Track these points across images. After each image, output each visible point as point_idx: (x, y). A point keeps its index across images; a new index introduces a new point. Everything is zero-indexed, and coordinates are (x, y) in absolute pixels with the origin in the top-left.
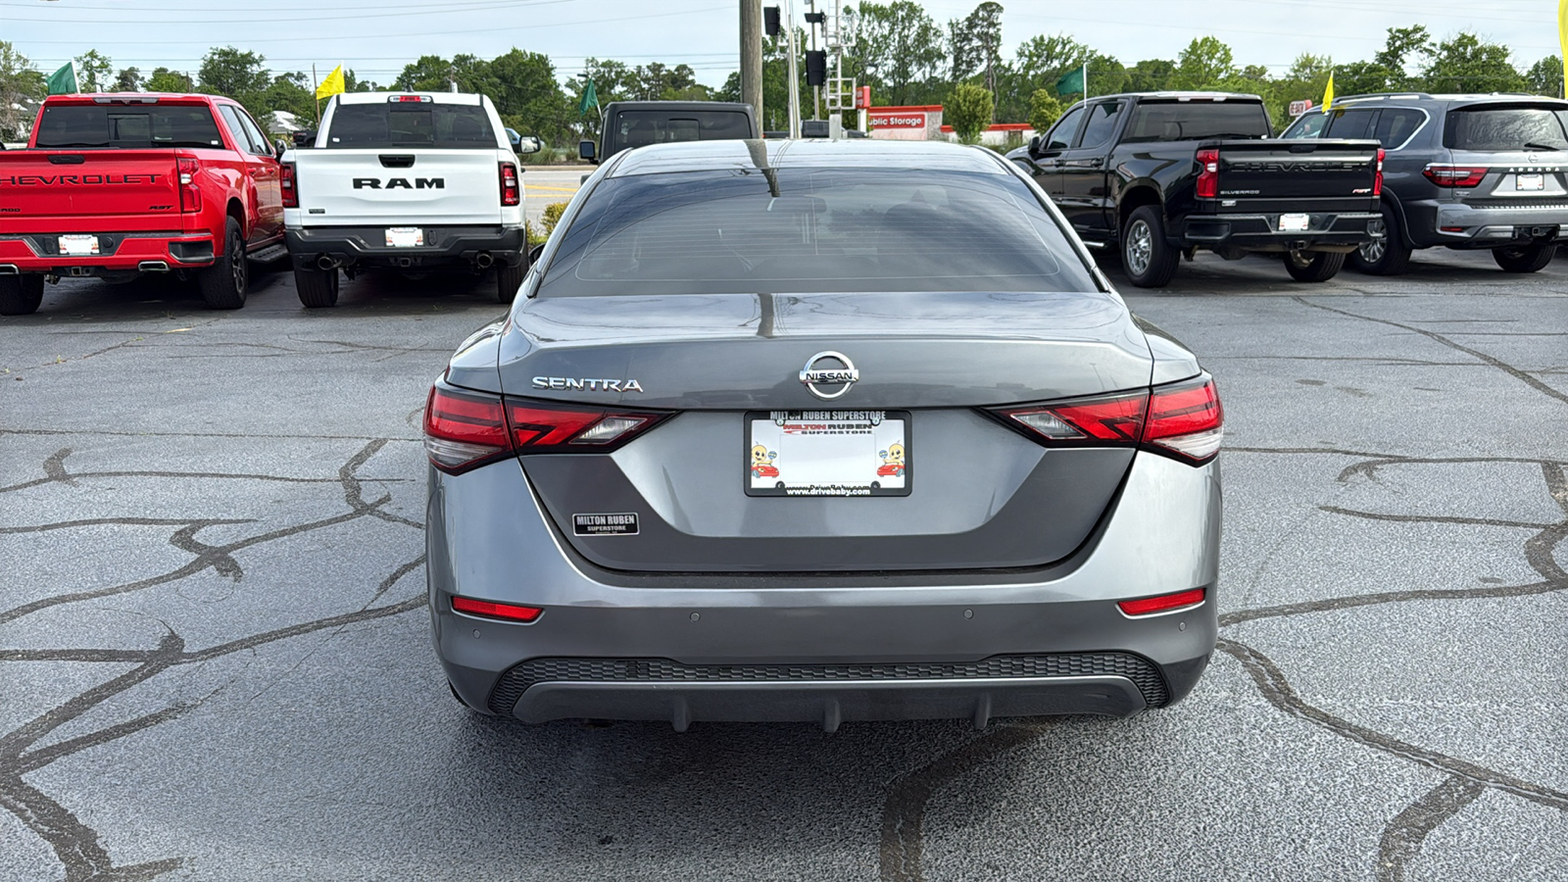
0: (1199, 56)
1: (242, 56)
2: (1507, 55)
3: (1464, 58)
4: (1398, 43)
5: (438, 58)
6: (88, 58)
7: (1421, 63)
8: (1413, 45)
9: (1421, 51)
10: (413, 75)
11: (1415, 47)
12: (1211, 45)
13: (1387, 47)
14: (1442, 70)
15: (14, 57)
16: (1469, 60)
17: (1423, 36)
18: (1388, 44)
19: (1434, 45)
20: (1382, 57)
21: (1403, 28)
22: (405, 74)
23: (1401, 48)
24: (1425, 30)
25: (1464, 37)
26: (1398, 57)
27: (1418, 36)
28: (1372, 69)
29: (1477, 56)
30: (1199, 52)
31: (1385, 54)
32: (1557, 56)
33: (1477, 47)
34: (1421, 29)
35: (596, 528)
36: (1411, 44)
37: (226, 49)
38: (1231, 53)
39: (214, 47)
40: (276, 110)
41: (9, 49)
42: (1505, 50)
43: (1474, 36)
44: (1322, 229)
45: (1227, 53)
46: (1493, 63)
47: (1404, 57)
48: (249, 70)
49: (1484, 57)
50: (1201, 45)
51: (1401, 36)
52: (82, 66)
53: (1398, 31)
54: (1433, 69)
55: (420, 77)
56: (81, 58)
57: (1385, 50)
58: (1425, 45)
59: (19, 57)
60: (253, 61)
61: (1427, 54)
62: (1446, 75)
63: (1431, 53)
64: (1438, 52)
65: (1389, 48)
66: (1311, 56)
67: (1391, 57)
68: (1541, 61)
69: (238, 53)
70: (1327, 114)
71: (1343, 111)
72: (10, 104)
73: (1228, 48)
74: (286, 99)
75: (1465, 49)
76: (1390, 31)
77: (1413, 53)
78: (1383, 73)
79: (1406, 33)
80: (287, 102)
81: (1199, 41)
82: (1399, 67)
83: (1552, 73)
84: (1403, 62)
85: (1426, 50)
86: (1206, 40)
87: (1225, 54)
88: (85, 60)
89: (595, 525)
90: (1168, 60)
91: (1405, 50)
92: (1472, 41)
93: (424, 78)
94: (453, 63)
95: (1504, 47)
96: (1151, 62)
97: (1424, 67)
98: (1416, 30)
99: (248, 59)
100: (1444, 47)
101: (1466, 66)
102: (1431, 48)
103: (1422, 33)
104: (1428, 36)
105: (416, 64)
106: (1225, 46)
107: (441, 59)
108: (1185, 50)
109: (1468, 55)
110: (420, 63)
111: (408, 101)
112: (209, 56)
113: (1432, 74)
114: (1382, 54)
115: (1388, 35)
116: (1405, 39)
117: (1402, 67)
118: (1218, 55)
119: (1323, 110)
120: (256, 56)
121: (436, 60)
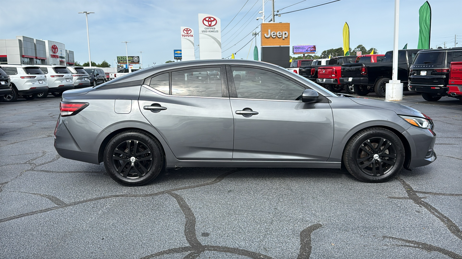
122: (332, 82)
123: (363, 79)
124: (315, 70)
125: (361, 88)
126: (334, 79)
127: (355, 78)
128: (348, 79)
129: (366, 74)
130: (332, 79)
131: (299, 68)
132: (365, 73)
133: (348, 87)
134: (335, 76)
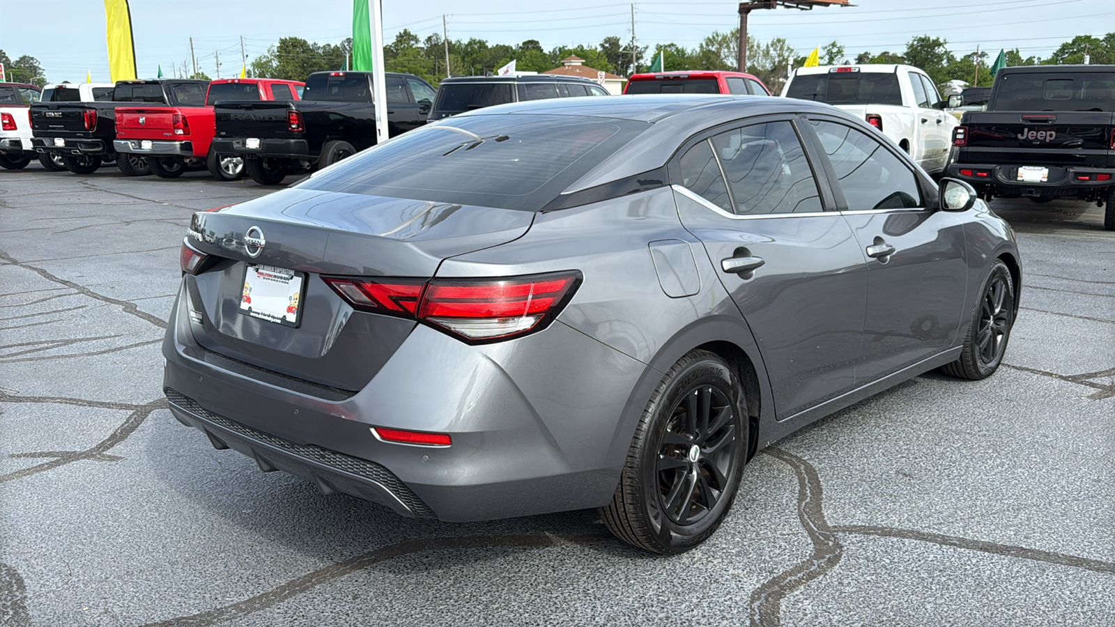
1: (934, 41)
5: (1090, 37)
6: (831, 47)
10: (1066, 51)
15: (786, 48)
22: (1060, 50)
37: (923, 37)
39: (915, 36)
40: (954, 79)
41: (784, 43)
48: (937, 51)
52: (825, 53)
55: (1072, 52)
56: (826, 48)
59: (789, 48)
60: (940, 45)
69: (931, 39)
72: (778, 78)
74: (963, 71)
80: (963, 74)
88: (828, 48)
93: (1075, 53)
94: (1103, 40)
99: (937, 43)
105: (1071, 42)
107: (1093, 38)
110: (1074, 42)
111: (843, 71)
112: (911, 42)
120: (941, 41)
121: (1088, 38)
122: (178, 151)
123: (296, 142)
124: (96, 114)
125: (265, 165)
126: (184, 142)
127: (269, 141)
128: (244, 144)
129: (300, 129)
130: (175, 141)
131: (29, 109)
132: (298, 127)
133: (220, 164)
134: (184, 134)
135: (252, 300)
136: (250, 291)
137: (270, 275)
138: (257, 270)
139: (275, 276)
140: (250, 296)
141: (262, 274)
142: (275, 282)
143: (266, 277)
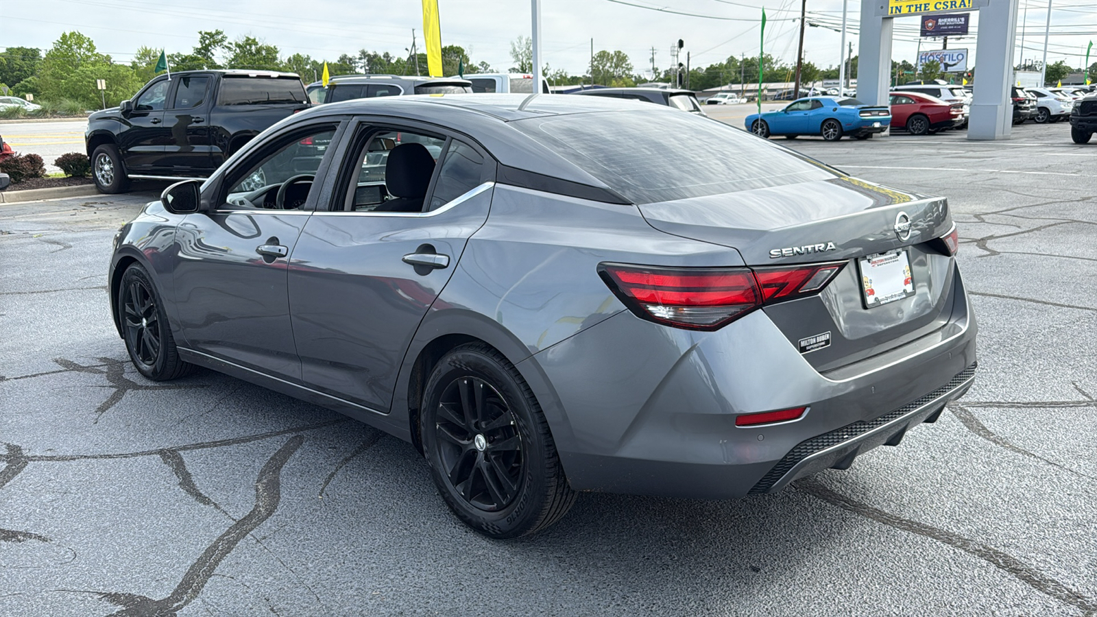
0: (70, 46)
2: (277, 52)
3: (251, 53)
4: (207, 42)
7: (224, 55)
8: (217, 43)
9: (223, 48)
11: (219, 44)
12: (79, 39)
13: (200, 44)
14: (240, 61)
16: (254, 55)
17: (223, 37)
18: (201, 42)
19: (231, 44)
20: (198, 51)
21: (209, 31)
23: (210, 45)
24: (224, 33)
25: (248, 39)
26: (209, 51)
27: (220, 37)
28: (193, 59)
29: (259, 52)
30: (69, 43)
31: (200, 49)
32: (300, 54)
33: (258, 46)
34: (221, 33)
35: (811, 347)
36: (215, 42)
38: (94, 44)
42: (276, 49)
43: (255, 39)
44: (374, 163)
45: (91, 44)
46: (270, 57)
47: (213, 51)
49: (264, 53)
50: (70, 37)
51: (209, 37)
53: (206, 33)
54: (233, 60)
57: (199, 46)
58: (225, 43)
61: (227, 50)
62: (242, 63)
63: (229, 48)
64: (234, 49)
65: (202, 45)
66: (148, 49)
67: (205, 50)
68: (292, 57)
70: (327, 87)
71: (335, 86)
73: (91, 40)
75: (251, 47)
76: (200, 33)
77: (218, 48)
78: (201, 61)
79: (212, 35)
81: (68, 34)
82: (211, 58)
83: (299, 65)
84: (213, 55)
85: (227, 47)
86: (73, 34)
87: (90, 45)
89: (810, 345)
90: (34, 48)
91: (213, 47)
92: (254, 42)
95: (275, 47)
96: (18, 49)
97: (227, 58)
98: (218, 33)
100: (238, 46)
101: (254, 58)
102: (230, 46)
103: (222, 35)
104: (226, 37)
106: (89, 39)
108: (58, 41)
109: (254, 51)
113: (233, 63)
114: (197, 49)
115: (200, 36)
116: (211, 40)
117: (213, 58)
118: (85, 45)
119: (324, 84)
135: (875, 291)
136: (871, 283)
137: (882, 260)
138: (869, 261)
139: (886, 259)
140: (873, 288)
141: (875, 262)
142: (888, 264)
143: (879, 263)
